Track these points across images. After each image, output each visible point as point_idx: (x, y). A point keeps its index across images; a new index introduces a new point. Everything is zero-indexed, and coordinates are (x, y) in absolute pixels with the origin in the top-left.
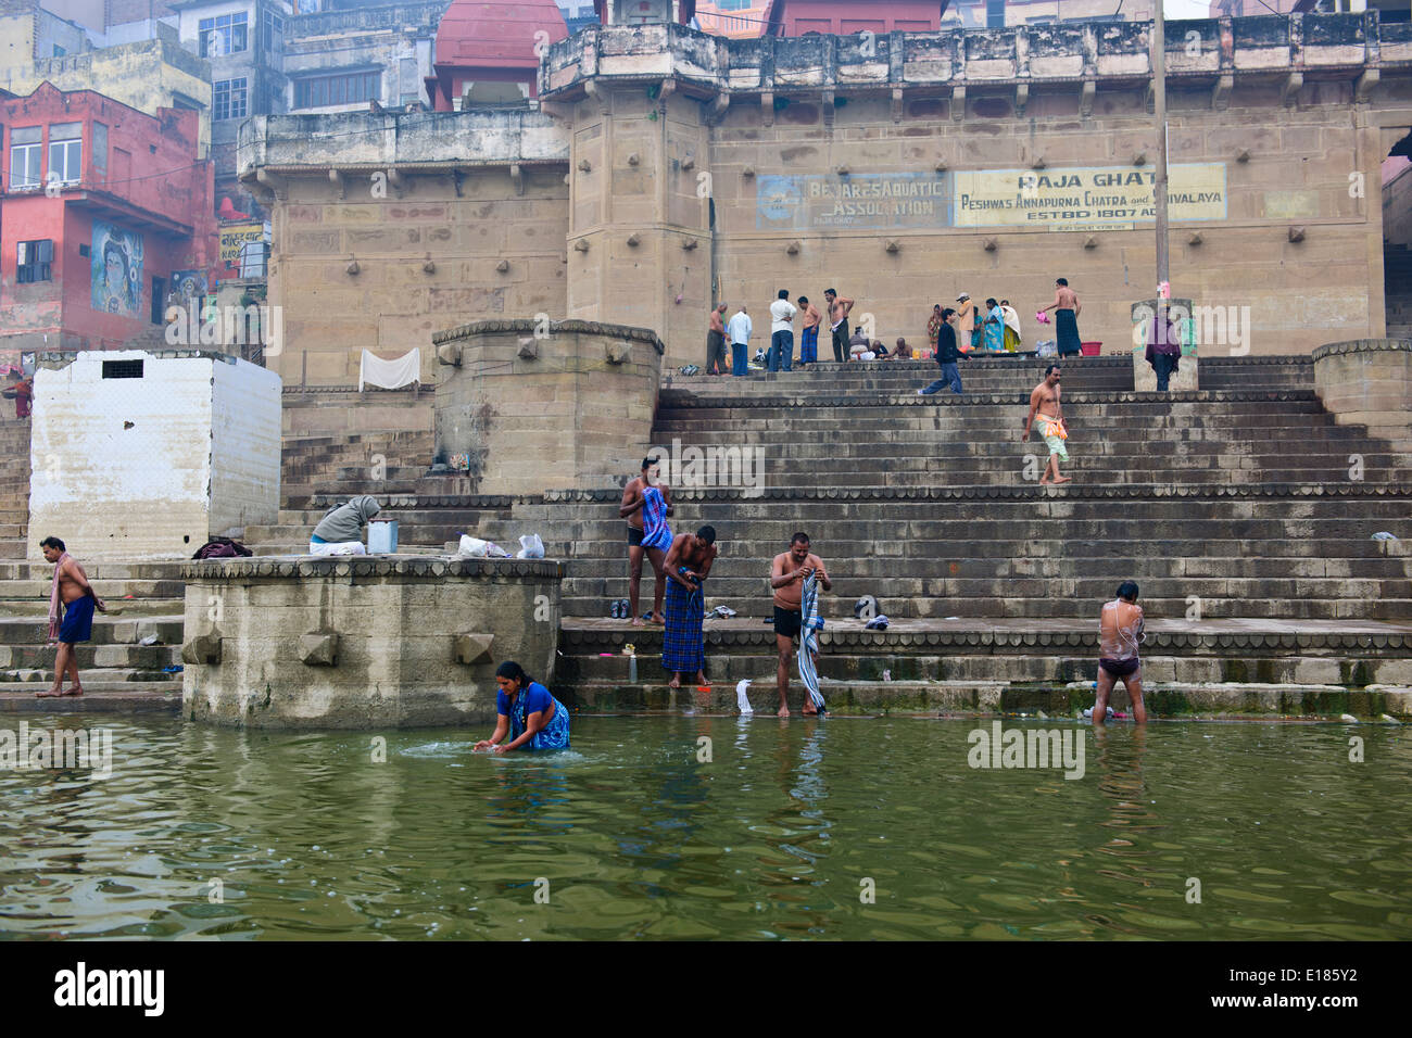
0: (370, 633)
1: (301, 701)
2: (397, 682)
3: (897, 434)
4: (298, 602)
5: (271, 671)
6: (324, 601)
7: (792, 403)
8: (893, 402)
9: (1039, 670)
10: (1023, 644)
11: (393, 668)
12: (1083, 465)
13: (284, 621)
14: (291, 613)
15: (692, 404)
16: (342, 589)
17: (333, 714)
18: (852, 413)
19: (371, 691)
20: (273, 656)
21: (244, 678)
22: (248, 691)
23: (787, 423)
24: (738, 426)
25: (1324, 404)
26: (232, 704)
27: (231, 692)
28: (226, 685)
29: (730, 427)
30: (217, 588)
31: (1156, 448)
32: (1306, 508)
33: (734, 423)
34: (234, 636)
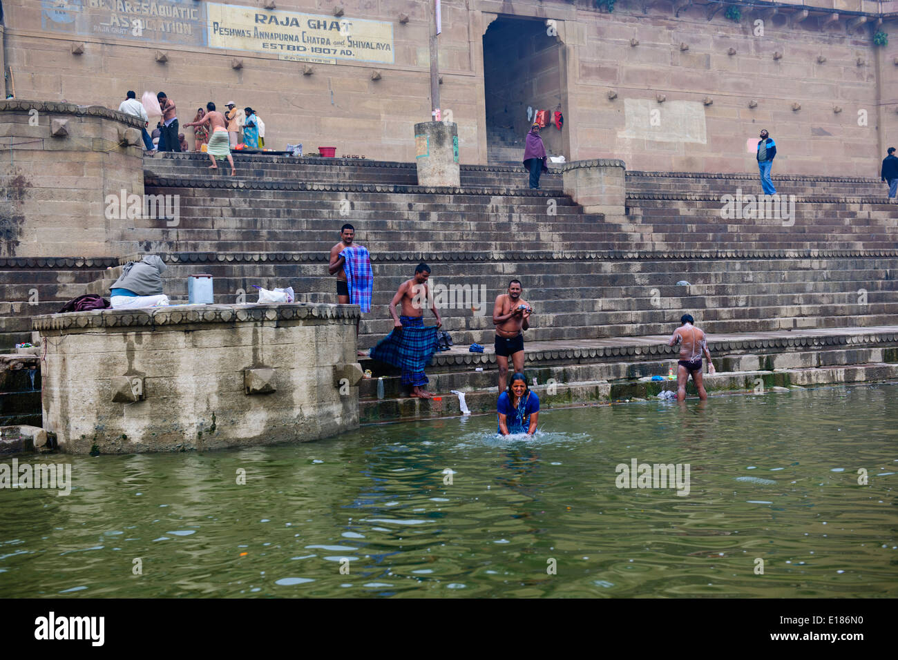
0: (294, 365)
1: (241, 425)
2: (315, 404)
3: (333, 212)
4: (234, 343)
5: (215, 402)
6: (255, 341)
7: (235, 185)
8: (309, 187)
9: (617, 372)
10: (597, 356)
11: (312, 393)
12: (465, 238)
13: (223, 359)
14: (229, 351)
15: (155, 182)
16: (268, 331)
17: (268, 433)
18: (286, 196)
19: (296, 412)
20: (216, 389)
21: (189, 409)
22: (195, 420)
23: (245, 202)
24: (208, 203)
25: (575, 201)
26: (169, 433)
27: (168, 423)
28: (157, 418)
29: (202, 203)
30: (132, 336)
31: (500, 226)
32: (637, 266)
33: (204, 200)
34: (168, 375)
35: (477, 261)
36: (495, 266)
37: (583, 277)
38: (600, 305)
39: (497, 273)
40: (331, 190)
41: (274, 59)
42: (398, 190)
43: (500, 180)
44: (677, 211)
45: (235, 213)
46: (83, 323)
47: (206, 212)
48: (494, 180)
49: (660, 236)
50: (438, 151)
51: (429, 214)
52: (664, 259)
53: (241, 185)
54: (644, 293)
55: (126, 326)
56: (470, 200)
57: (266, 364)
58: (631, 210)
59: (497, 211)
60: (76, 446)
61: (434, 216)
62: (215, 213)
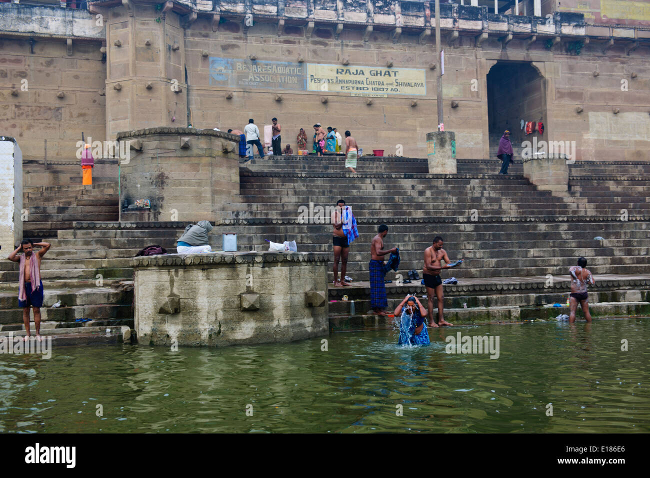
0: (274, 292)
1: (238, 331)
2: (289, 318)
3: (359, 192)
4: (234, 277)
5: (221, 315)
6: (248, 276)
7: (300, 175)
8: (347, 176)
9: (528, 300)
10: (514, 289)
11: (286, 310)
12: (447, 208)
13: (226, 288)
14: (230, 283)
15: (250, 174)
16: (258, 269)
17: (256, 336)
18: (331, 181)
19: (275, 323)
20: (222, 307)
21: (204, 319)
22: (207, 327)
23: (304, 186)
24: (280, 187)
25: (531, 181)
26: (193, 334)
27: (192, 328)
28: (186, 324)
29: (276, 187)
30: (173, 271)
31: (474, 200)
32: (564, 226)
33: (278, 185)
34: (192, 297)
35: (448, 223)
36: (459, 227)
37: (522, 234)
38: (532, 253)
39: (461, 231)
40: (362, 177)
41: (348, 96)
42: (407, 176)
43: (488, 169)
44: (608, 188)
45: (296, 193)
46: (145, 263)
47: (278, 192)
48: (484, 169)
49: (592, 205)
50: (441, 151)
51: (425, 192)
52: (586, 221)
53: (304, 175)
54: (567, 245)
55: (169, 266)
56: (456, 182)
57: (255, 291)
58: (573, 187)
59: (474, 189)
60: (141, 341)
61: (428, 193)
62: (283, 193)
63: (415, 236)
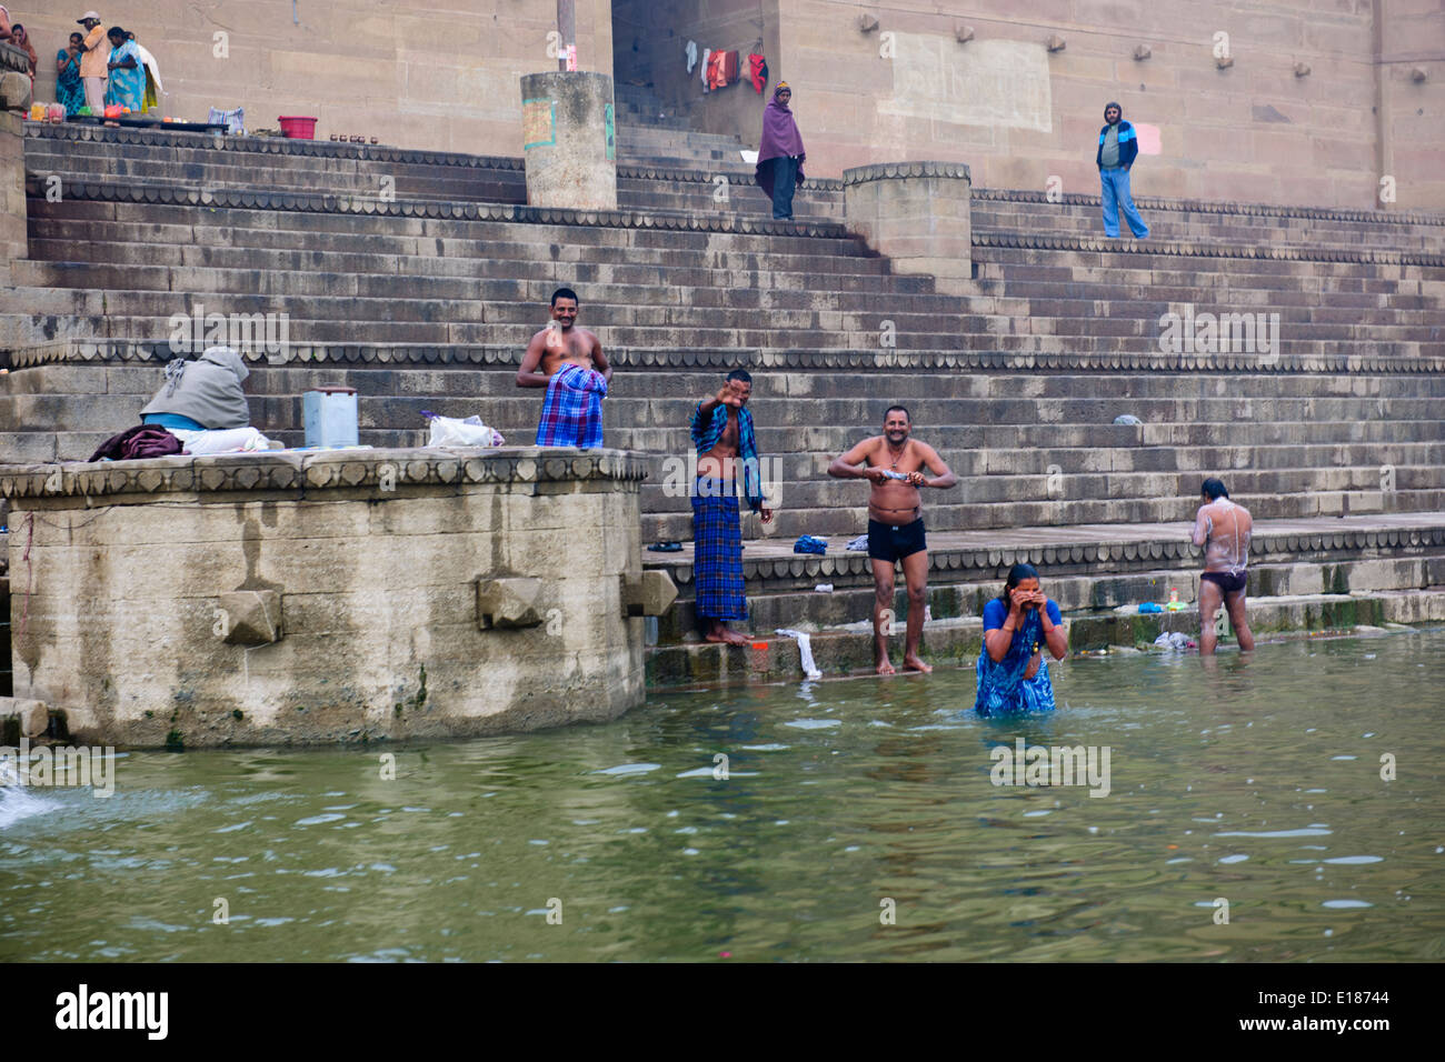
0: (565, 572)
1: (471, 691)
2: (602, 649)
3: (405, 260)
4: (458, 526)
5: (424, 639)
6: (496, 523)
7: (194, 198)
8: (344, 206)
9: (1072, 595)
11: (597, 628)
12: (674, 321)
13: (438, 558)
14: (448, 544)
16: (520, 501)
17: (519, 707)
18: (303, 223)
19: (569, 666)
20: (426, 618)
21: (377, 658)
22: (390, 681)
23: (225, 236)
24: (149, 235)
25: (872, 244)
26: (335, 706)
27: (331, 686)
28: (308, 675)
29: (136, 235)
30: (255, 509)
31: (739, 297)
32: (1035, 384)
33: (141, 229)
34: (331, 589)
36: (771, 380)
37: (941, 404)
38: (984, 463)
39: (776, 394)
40: (389, 213)
42: (522, 215)
43: (684, 199)
44: (1067, 273)
45: (209, 258)
46: (151, 482)
47: (151, 254)
48: (671, 198)
49: (1044, 323)
50: (575, 135)
51: (595, 269)
52: (1081, 370)
53: (207, 199)
54: (1058, 440)
55: (244, 490)
56: (669, 241)
57: (515, 568)
58: (981, 268)
59: (725, 264)
60: (132, 734)
61: (606, 272)
62: (168, 257)
63: (666, 408)
